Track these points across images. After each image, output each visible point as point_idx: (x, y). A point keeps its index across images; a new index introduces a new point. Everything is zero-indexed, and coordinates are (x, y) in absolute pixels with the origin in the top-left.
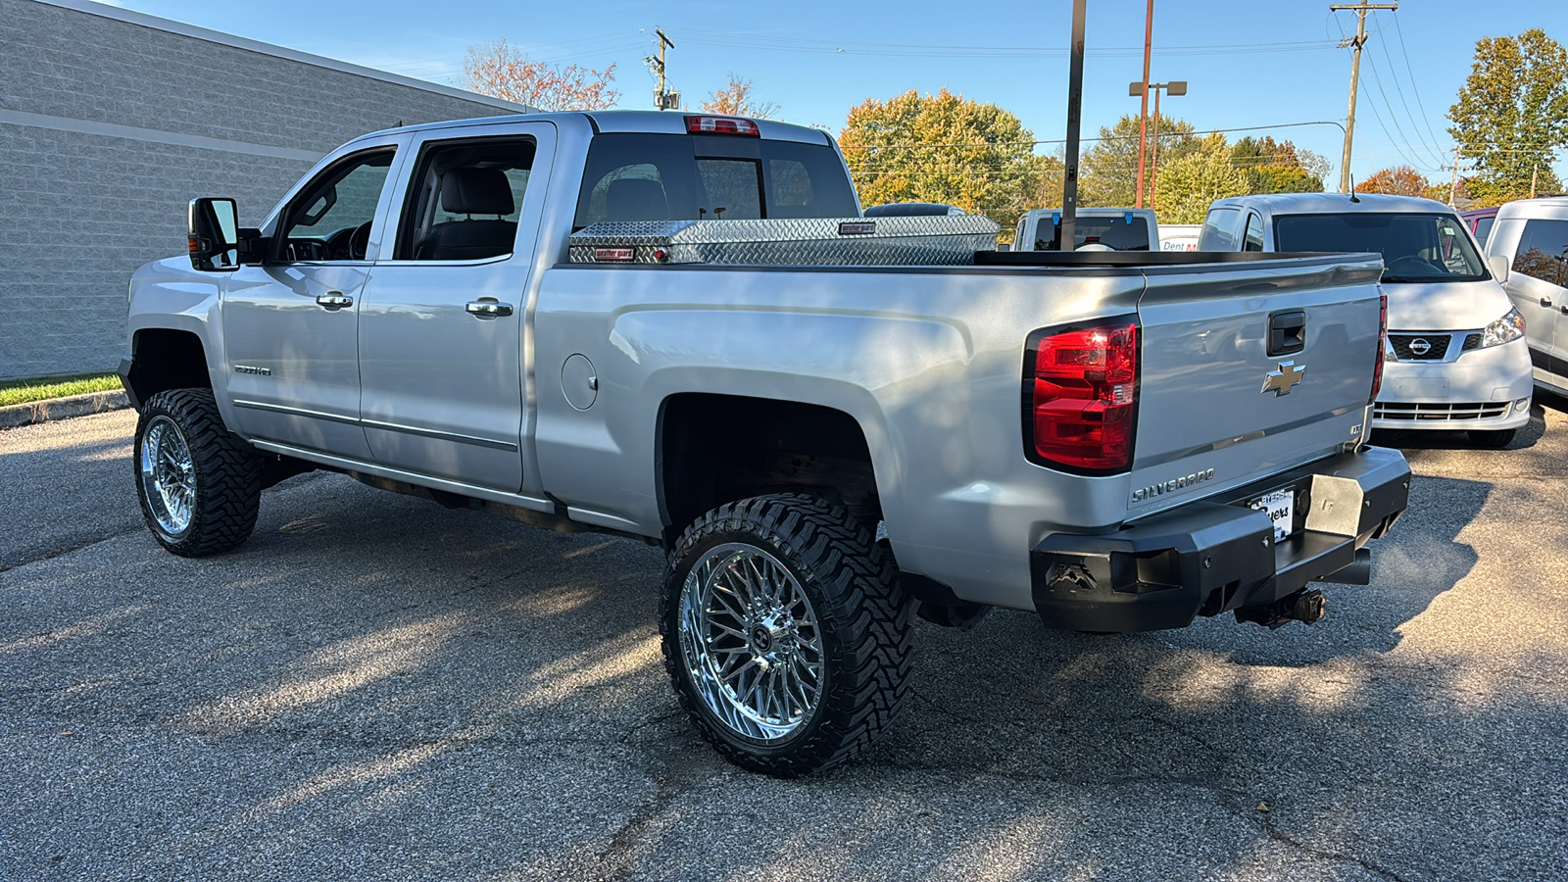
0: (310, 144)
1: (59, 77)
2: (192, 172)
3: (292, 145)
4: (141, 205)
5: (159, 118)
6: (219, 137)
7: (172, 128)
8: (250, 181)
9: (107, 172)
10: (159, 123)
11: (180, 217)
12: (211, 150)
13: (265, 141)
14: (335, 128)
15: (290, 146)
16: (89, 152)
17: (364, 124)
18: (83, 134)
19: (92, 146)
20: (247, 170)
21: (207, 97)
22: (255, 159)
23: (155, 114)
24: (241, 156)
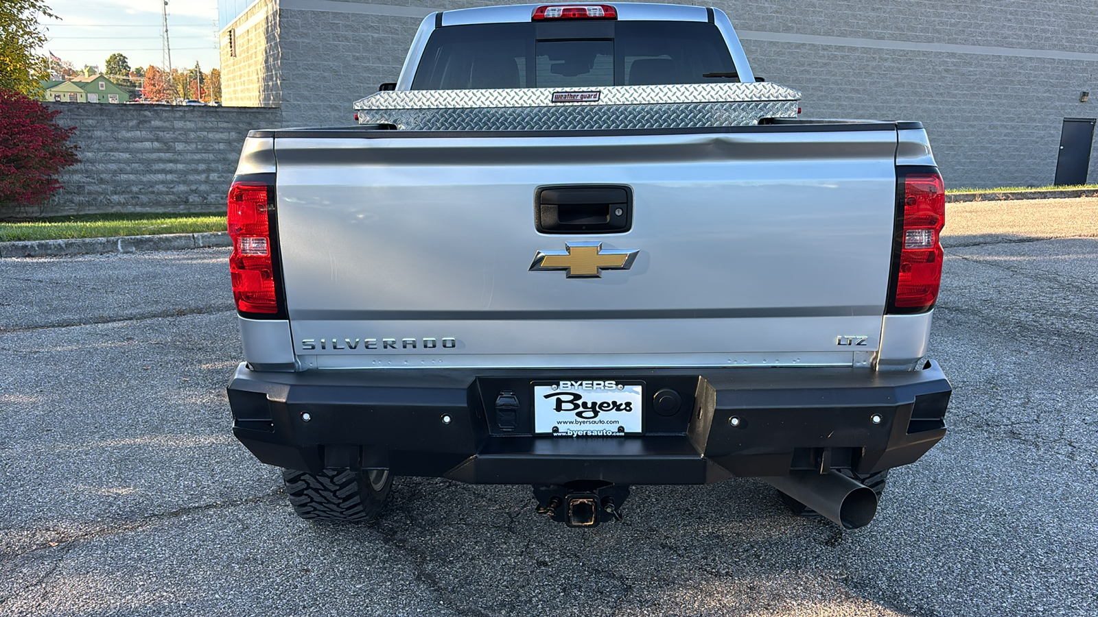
0: (956, 39)
1: (766, 5)
2: (853, 64)
3: (939, 40)
4: (812, 89)
5: (834, 28)
6: (878, 38)
7: (842, 34)
8: (900, 69)
9: (792, 67)
10: (833, 31)
11: (840, 97)
12: (870, 48)
13: (917, 39)
14: (981, 25)
15: (938, 42)
16: (779, 54)
17: (1010, 20)
18: (778, 43)
19: (783, 50)
20: (898, 61)
21: (873, 9)
22: (906, 53)
23: (831, 25)
24: (894, 51)
